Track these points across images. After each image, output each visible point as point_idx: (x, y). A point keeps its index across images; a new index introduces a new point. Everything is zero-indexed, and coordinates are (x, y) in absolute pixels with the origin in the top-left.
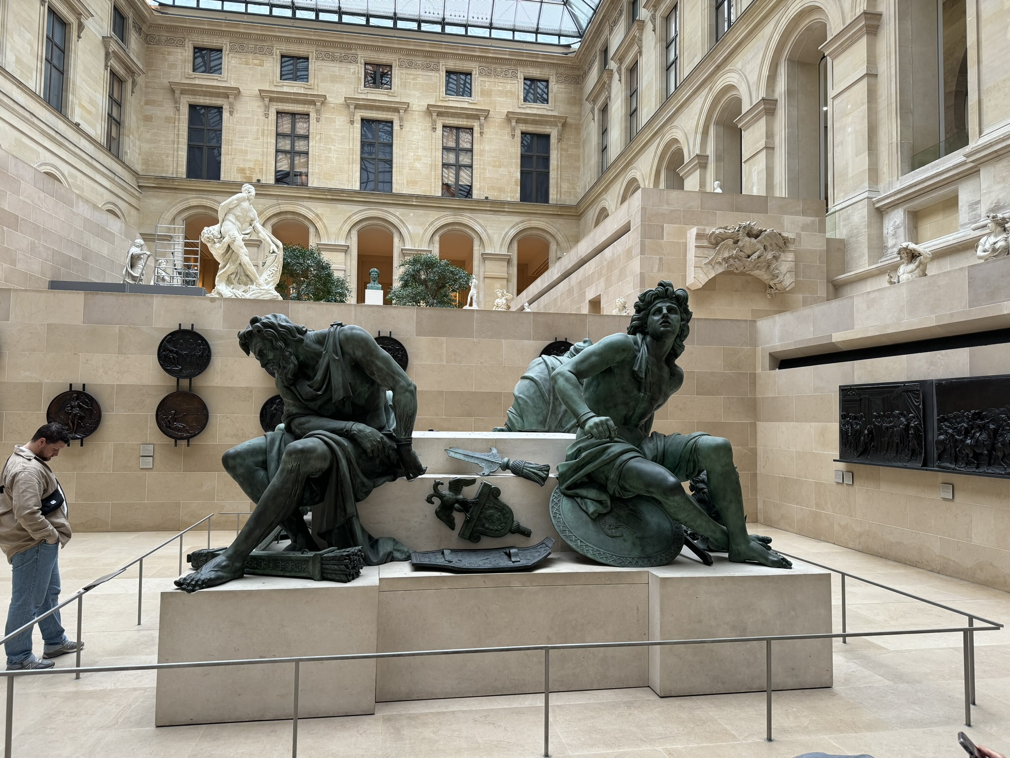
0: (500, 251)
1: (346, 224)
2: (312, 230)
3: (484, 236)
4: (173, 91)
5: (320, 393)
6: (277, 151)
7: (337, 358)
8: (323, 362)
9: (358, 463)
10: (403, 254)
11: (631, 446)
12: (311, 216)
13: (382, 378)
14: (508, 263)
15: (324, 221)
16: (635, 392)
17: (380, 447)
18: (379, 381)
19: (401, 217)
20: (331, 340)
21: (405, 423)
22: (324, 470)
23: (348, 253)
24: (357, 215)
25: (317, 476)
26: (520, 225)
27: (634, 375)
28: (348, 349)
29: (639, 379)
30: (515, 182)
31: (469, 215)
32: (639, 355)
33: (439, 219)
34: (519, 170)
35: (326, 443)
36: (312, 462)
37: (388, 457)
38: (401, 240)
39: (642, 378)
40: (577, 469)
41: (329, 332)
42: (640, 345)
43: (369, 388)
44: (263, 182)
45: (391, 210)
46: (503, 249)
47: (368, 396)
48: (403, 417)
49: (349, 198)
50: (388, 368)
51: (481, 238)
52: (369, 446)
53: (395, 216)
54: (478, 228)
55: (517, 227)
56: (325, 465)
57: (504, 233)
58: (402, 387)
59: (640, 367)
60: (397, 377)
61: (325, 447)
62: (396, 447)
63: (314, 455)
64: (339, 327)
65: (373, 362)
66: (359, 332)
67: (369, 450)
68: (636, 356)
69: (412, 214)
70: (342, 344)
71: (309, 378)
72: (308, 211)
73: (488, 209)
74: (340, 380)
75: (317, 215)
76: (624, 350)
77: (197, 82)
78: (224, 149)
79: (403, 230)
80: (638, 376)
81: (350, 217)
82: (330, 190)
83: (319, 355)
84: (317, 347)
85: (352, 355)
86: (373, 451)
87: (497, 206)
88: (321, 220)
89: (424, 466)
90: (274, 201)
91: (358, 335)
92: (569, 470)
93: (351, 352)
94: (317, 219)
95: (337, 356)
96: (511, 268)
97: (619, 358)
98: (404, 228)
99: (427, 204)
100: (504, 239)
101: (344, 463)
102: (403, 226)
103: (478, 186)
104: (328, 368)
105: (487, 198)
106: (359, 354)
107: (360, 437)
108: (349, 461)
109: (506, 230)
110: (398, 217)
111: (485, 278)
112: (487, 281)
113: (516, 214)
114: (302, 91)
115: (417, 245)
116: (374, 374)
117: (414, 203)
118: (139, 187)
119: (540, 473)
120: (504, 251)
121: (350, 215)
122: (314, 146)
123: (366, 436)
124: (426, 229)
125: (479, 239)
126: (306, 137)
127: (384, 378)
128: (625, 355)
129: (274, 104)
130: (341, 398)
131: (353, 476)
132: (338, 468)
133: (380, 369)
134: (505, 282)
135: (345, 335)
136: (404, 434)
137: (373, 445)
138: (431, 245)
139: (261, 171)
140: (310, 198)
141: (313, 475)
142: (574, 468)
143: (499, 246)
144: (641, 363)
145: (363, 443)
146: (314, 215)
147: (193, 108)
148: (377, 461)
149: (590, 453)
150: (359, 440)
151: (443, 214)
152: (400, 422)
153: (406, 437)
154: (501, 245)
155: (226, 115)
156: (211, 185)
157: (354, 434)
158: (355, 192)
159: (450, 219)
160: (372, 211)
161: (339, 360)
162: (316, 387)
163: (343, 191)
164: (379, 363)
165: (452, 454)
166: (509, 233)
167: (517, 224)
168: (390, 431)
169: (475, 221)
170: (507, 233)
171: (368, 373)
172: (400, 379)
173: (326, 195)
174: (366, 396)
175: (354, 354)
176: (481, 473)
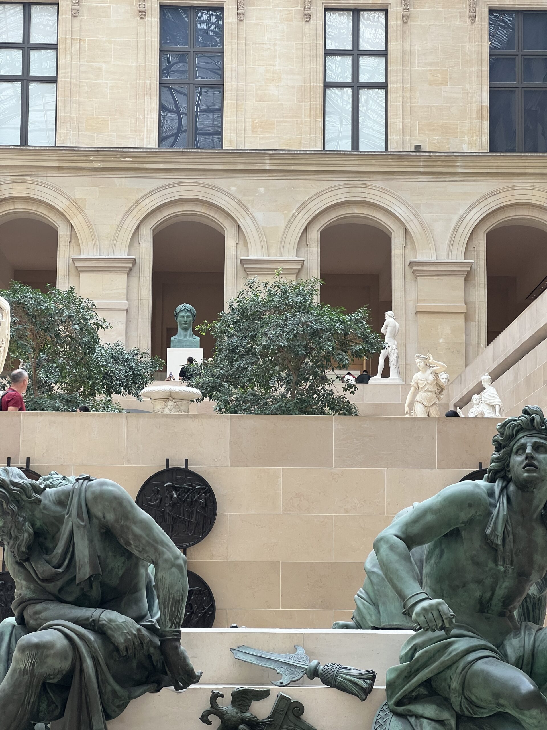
0: (449, 255)
1: (131, 217)
2: (63, 232)
3: (413, 227)
5: (60, 570)
7: (83, 524)
8: (65, 529)
9: (107, 665)
10: (245, 269)
11: (482, 642)
12: (61, 204)
13: (140, 549)
14: (466, 279)
15: (87, 211)
16: (491, 564)
17: (137, 642)
18: (136, 553)
19: (240, 197)
20: (75, 500)
21: (171, 610)
22: (64, 673)
23: (133, 273)
24: (152, 198)
25: (55, 681)
26: (489, 200)
27: (487, 541)
28: (97, 511)
29: (494, 546)
30: (478, 112)
31: (381, 184)
32: (495, 512)
33: (318, 195)
34: (486, 88)
35: (67, 636)
36: (50, 661)
37: (149, 657)
38: (241, 243)
39: (497, 545)
40: (410, 676)
41: (74, 489)
42: (497, 497)
43: (123, 563)
45: (221, 182)
46: (454, 252)
47: (123, 574)
48: (168, 603)
49: (136, 166)
50: (148, 536)
51: (406, 230)
52: (122, 641)
53: (227, 194)
54: (399, 211)
55: (483, 204)
56: (66, 665)
57: (455, 219)
58: (166, 561)
59: (495, 529)
60: (160, 547)
61: (65, 642)
62: (159, 643)
63: (52, 652)
64: (87, 481)
65: (128, 528)
66: (110, 488)
67: (122, 647)
68: (490, 513)
69: (262, 190)
70: (89, 505)
71: (48, 551)
72: (55, 194)
73: (421, 170)
74: (86, 552)
75: (74, 202)
76: (470, 505)
79: (245, 222)
80: (492, 542)
81: (137, 203)
82: (99, 151)
83: (60, 520)
84: (59, 509)
85: (102, 519)
86: (127, 648)
87: (439, 163)
88: (80, 210)
89: (197, 672)
91: (110, 492)
92: (398, 676)
93: (100, 514)
94: (74, 209)
95: (83, 521)
96: (473, 291)
97: (464, 516)
98: (248, 218)
99: (292, 168)
100: (455, 230)
101: (89, 663)
102: (244, 213)
103: (399, 126)
104: (71, 537)
105: (418, 148)
106: (110, 517)
107: (110, 628)
108: (95, 660)
109: (461, 212)
110: (233, 197)
111: (417, 313)
112: (423, 319)
113: (480, 178)
115: (273, 250)
116: (130, 544)
117: (267, 168)
119: (360, 682)
120: (458, 256)
121: (138, 197)
122: (69, 65)
123: (119, 628)
124: (293, 218)
125: (403, 232)
127: (143, 549)
128: (473, 512)
130: (87, 577)
131: (101, 682)
132: (82, 670)
133: (137, 538)
134: (460, 321)
135: (93, 493)
136: (169, 625)
137: (126, 640)
138: (303, 250)
140: (60, 168)
141: (50, 679)
142: (405, 674)
143: (446, 246)
144: (495, 524)
145: (113, 636)
146: (68, 203)
148: (135, 663)
149: (426, 652)
150: (109, 632)
151: (327, 184)
152: (165, 608)
153: (173, 629)
154: (451, 244)
157: (103, 625)
158: (150, 152)
159: (342, 196)
160: (182, 188)
161: (85, 526)
162: (55, 561)
163: (124, 152)
164: (137, 530)
165: (240, 656)
166: (468, 218)
167: (484, 198)
168: (152, 622)
169: (393, 195)
170: (462, 218)
171: (122, 542)
172: (164, 549)
173: (92, 161)
174: (120, 573)
175: (104, 517)
176: (278, 683)
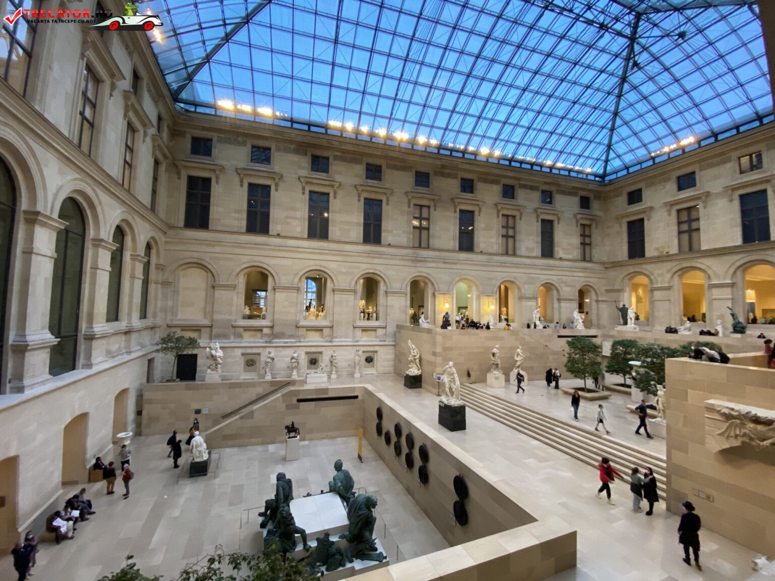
1: (731, 268)
4: (618, 219)
6: (680, 233)
15: (714, 269)
23: (734, 287)
24: (740, 261)
44: (671, 253)
45: (770, 252)
75: (708, 266)
77: (629, 211)
78: (646, 239)
82: (715, 250)
90: (677, 263)
94: (708, 268)
114: (693, 194)
118: (606, 268)
121: (733, 262)
122: (703, 224)
126: (698, 219)
129: (674, 207)
139: (669, 247)
140: (702, 256)
147: (630, 224)
155: (646, 222)
156: (640, 260)
158: (738, 246)
173: (713, 253)
